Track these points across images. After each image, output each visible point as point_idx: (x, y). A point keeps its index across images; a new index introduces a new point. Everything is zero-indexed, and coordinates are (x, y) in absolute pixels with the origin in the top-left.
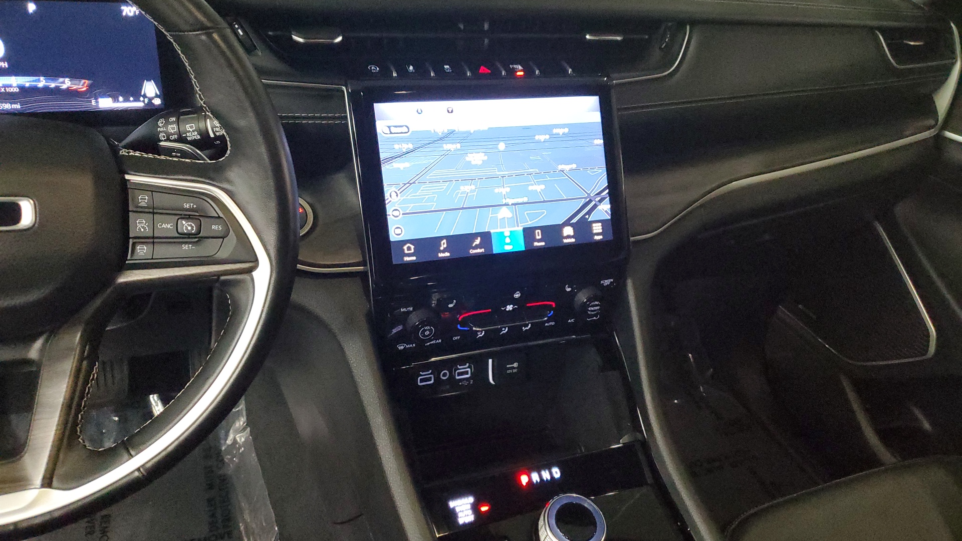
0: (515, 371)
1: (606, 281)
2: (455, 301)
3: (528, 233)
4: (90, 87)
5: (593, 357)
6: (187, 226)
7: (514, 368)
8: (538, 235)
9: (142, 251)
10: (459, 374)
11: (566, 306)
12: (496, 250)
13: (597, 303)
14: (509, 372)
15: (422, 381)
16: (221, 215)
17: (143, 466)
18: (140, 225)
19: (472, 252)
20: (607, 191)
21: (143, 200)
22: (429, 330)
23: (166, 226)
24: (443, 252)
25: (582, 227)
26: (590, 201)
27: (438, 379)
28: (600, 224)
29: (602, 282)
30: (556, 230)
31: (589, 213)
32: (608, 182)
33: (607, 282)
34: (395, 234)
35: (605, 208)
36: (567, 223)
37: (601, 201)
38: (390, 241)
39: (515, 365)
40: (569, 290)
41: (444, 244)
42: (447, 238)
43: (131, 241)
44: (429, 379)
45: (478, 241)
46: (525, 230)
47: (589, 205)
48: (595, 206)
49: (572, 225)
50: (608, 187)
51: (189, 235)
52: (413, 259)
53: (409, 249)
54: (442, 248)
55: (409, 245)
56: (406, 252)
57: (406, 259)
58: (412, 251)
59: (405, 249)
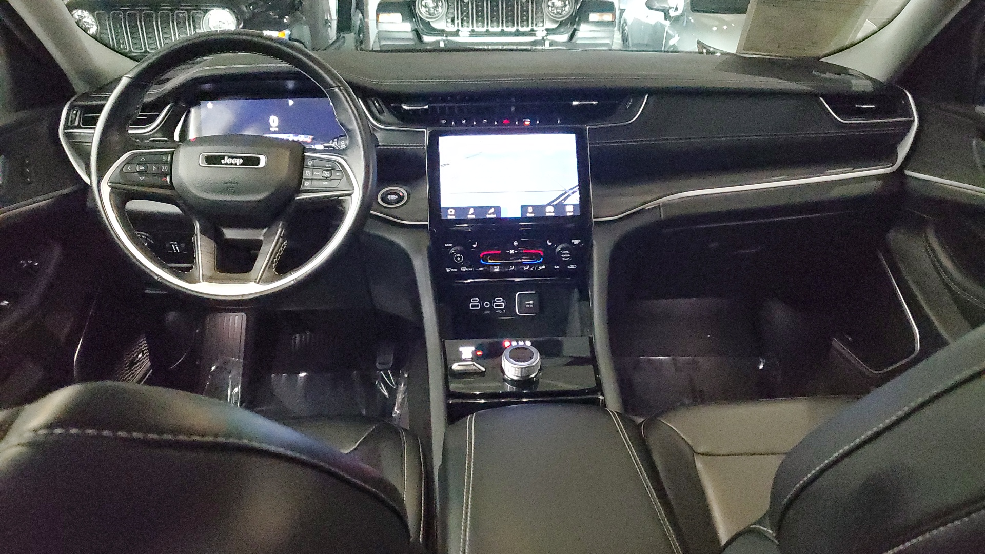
0: (531, 306)
1: (575, 241)
2: (476, 243)
3: (524, 208)
4: (313, 139)
5: (576, 294)
6: (326, 174)
7: (530, 304)
8: (530, 210)
9: (307, 184)
10: (497, 306)
11: (551, 258)
12: (503, 216)
13: (567, 252)
14: (527, 306)
15: (472, 306)
16: (341, 169)
17: (295, 279)
18: (307, 173)
19: (488, 216)
20: (578, 187)
21: (310, 163)
22: (459, 257)
23: (318, 174)
24: (471, 215)
25: (560, 207)
26: (566, 193)
27: (482, 306)
28: (572, 206)
29: (572, 241)
30: (542, 207)
31: (565, 199)
32: (579, 181)
33: (576, 242)
34: (444, 204)
35: (575, 199)
36: (549, 204)
37: (573, 193)
38: (440, 208)
39: (531, 302)
40: (550, 244)
41: (472, 211)
42: (475, 208)
43: (303, 180)
44: (477, 306)
45: (492, 211)
46: (522, 207)
47: (565, 195)
48: (569, 196)
49: (553, 206)
50: (578, 185)
51: (326, 178)
52: (454, 217)
53: (451, 212)
54: (470, 213)
55: (451, 210)
56: (450, 213)
57: (449, 217)
58: (453, 213)
59: (449, 211)
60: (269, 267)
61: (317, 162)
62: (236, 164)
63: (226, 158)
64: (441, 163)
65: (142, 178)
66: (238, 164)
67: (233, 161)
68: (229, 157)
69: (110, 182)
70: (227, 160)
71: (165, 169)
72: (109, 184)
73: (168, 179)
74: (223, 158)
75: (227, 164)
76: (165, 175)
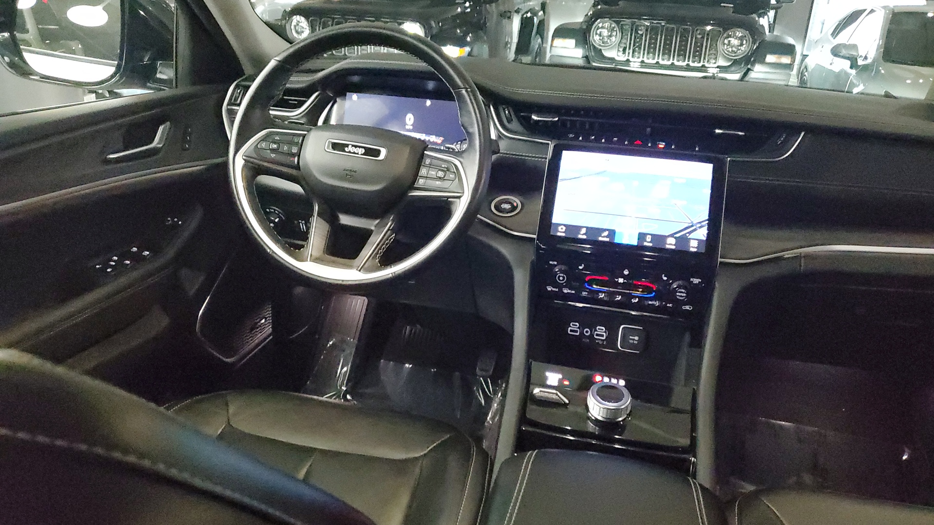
0: (636, 342)
1: (695, 279)
2: (583, 265)
3: (642, 236)
4: (443, 141)
5: (687, 338)
6: (441, 174)
7: (633, 340)
8: (649, 238)
9: (421, 182)
10: (597, 335)
11: (666, 294)
12: (617, 240)
13: (683, 291)
14: (631, 341)
15: (571, 331)
16: (455, 171)
17: (394, 273)
18: (423, 171)
19: (600, 239)
20: (707, 222)
21: (428, 161)
22: (562, 276)
23: (433, 173)
24: (583, 234)
25: (683, 240)
26: (692, 226)
27: (582, 333)
28: (697, 241)
29: (691, 280)
30: (663, 238)
31: (690, 233)
32: (709, 216)
33: (696, 281)
34: (555, 220)
35: (702, 233)
36: (672, 236)
37: (700, 227)
38: (551, 223)
39: (636, 338)
40: (665, 278)
41: (584, 231)
42: (587, 228)
43: (418, 177)
44: (576, 332)
45: (606, 233)
46: (640, 234)
47: (692, 228)
48: (695, 230)
49: (675, 238)
50: (708, 220)
51: (440, 178)
52: (563, 235)
53: (562, 229)
54: (582, 233)
55: (562, 227)
56: (560, 230)
57: (559, 234)
58: (564, 230)
59: (560, 228)
60: (373, 258)
61: (435, 162)
62: (358, 154)
63: (350, 146)
64: (560, 177)
65: (273, 155)
66: (360, 153)
67: (355, 150)
68: (353, 146)
69: (245, 156)
70: (350, 148)
71: (295, 150)
72: (244, 157)
73: (296, 159)
74: (347, 146)
75: (350, 152)
76: (293, 155)
